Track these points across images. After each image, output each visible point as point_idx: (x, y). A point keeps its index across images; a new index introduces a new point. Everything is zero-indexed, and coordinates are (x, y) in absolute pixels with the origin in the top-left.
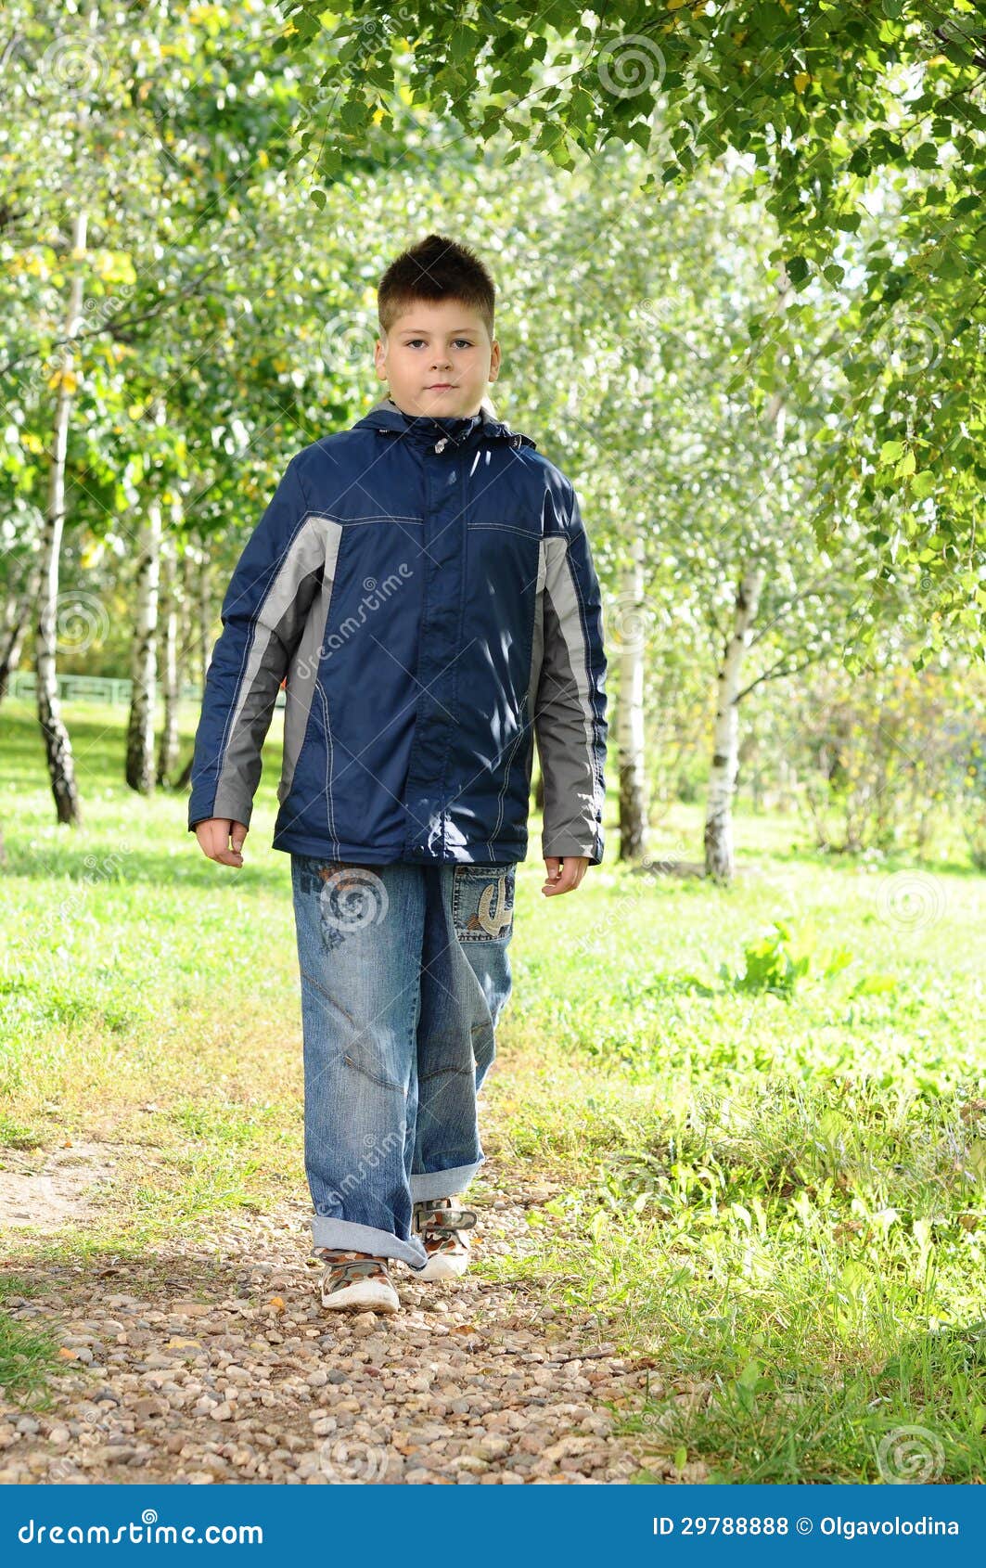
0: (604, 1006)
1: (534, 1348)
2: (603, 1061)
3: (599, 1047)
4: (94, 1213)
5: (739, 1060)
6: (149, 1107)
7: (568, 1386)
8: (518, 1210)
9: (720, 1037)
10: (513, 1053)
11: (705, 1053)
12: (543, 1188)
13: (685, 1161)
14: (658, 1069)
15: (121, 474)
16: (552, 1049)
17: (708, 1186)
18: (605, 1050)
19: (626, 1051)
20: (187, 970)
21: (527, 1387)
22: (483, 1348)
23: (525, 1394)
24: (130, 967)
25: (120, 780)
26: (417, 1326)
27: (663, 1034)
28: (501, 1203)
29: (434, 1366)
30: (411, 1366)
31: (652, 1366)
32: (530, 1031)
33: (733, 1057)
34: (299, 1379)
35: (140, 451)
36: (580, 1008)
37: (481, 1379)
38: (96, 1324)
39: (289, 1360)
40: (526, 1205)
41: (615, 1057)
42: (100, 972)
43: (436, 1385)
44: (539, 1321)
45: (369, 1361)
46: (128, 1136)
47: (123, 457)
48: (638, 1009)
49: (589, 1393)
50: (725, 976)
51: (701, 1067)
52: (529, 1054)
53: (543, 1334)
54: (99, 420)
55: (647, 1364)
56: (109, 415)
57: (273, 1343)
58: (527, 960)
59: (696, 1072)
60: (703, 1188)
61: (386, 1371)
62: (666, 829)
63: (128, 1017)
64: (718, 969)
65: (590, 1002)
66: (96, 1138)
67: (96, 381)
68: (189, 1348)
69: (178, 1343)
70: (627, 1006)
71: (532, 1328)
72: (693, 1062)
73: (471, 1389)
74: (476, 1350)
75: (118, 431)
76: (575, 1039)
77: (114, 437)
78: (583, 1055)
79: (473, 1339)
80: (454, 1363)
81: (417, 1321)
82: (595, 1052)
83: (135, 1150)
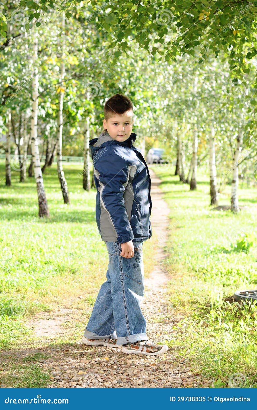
0: (200, 258)
1: (170, 370)
2: (198, 274)
3: (197, 270)
4: (64, 331)
5: (233, 273)
6: (80, 297)
7: (177, 382)
8: (171, 324)
9: (229, 267)
10: (176, 273)
11: (224, 272)
12: (178, 317)
13: (214, 309)
14: (212, 277)
15: (77, 113)
16: (185, 271)
17: (219, 316)
18: (199, 271)
19: (204, 271)
20: (93, 251)
21: (166, 383)
22: (157, 370)
23: (166, 385)
24: (78, 252)
25: (82, 186)
26: (141, 363)
27: (214, 266)
28: (167, 322)
29: (144, 377)
30: (138, 377)
31: (198, 375)
32: (180, 266)
33: (231, 272)
34: (110, 382)
35: (82, 107)
36: (193, 259)
37: (155, 380)
38: (61, 367)
39: (108, 376)
40: (174, 322)
41: (201, 273)
42: (71, 254)
43: (144, 383)
44: (172, 361)
45: (128, 375)
46: (74, 306)
47: (77, 108)
48: (209, 258)
49: (181, 384)
50: (232, 247)
51: (223, 275)
52: (179, 273)
53: (173, 365)
54: (71, 99)
55: (197, 375)
56: (73, 98)
57: (105, 371)
58: (181, 243)
59: (222, 277)
60: (218, 316)
61: (132, 378)
62: (224, 194)
63: (76, 269)
64: (230, 245)
65: (196, 257)
66: (66, 308)
67: (69, 89)
68: (84, 374)
69: (81, 372)
70: (206, 257)
71: (170, 363)
72: (221, 273)
73: (152, 383)
74: (155, 371)
75: (76, 101)
76: (191, 268)
77: (75, 104)
78: (193, 273)
79: (155, 367)
80: (149, 375)
81: (142, 362)
82: (196, 272)
83: (76, 311)
